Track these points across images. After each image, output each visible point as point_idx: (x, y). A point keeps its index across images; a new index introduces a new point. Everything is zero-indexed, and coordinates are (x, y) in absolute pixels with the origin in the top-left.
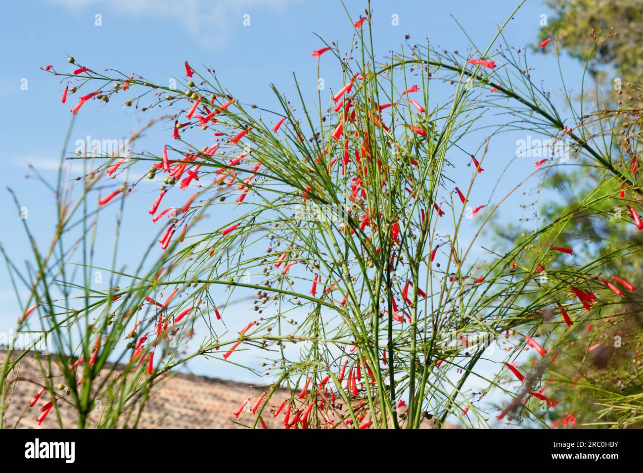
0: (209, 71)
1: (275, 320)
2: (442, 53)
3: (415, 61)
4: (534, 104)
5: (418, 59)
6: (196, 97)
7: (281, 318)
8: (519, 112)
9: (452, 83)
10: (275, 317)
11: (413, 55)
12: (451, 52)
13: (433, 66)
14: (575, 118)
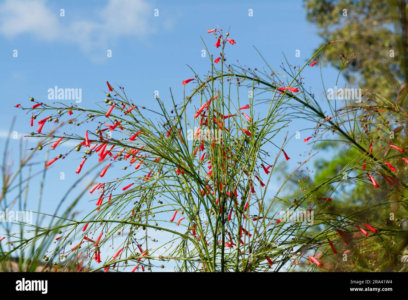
0: (121, 88)
1: (144, 240)
2: (247, 69)
3: (230, 75)
4: (305, 101)
5: (232, 74)
6: (112, 104)
7: (148, 238)
8: (296, 107)
9: (254, 88)
10: (144, 238)
11: (229, 71)
12: (253, 69)
13: (241, 78)
14: (331, 111)
